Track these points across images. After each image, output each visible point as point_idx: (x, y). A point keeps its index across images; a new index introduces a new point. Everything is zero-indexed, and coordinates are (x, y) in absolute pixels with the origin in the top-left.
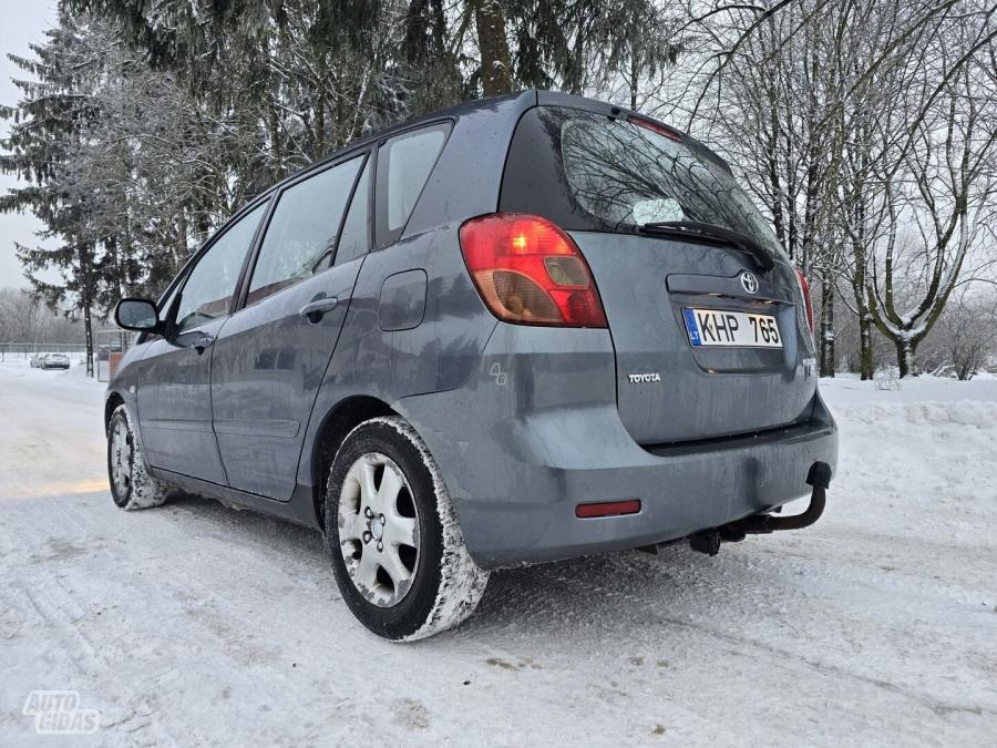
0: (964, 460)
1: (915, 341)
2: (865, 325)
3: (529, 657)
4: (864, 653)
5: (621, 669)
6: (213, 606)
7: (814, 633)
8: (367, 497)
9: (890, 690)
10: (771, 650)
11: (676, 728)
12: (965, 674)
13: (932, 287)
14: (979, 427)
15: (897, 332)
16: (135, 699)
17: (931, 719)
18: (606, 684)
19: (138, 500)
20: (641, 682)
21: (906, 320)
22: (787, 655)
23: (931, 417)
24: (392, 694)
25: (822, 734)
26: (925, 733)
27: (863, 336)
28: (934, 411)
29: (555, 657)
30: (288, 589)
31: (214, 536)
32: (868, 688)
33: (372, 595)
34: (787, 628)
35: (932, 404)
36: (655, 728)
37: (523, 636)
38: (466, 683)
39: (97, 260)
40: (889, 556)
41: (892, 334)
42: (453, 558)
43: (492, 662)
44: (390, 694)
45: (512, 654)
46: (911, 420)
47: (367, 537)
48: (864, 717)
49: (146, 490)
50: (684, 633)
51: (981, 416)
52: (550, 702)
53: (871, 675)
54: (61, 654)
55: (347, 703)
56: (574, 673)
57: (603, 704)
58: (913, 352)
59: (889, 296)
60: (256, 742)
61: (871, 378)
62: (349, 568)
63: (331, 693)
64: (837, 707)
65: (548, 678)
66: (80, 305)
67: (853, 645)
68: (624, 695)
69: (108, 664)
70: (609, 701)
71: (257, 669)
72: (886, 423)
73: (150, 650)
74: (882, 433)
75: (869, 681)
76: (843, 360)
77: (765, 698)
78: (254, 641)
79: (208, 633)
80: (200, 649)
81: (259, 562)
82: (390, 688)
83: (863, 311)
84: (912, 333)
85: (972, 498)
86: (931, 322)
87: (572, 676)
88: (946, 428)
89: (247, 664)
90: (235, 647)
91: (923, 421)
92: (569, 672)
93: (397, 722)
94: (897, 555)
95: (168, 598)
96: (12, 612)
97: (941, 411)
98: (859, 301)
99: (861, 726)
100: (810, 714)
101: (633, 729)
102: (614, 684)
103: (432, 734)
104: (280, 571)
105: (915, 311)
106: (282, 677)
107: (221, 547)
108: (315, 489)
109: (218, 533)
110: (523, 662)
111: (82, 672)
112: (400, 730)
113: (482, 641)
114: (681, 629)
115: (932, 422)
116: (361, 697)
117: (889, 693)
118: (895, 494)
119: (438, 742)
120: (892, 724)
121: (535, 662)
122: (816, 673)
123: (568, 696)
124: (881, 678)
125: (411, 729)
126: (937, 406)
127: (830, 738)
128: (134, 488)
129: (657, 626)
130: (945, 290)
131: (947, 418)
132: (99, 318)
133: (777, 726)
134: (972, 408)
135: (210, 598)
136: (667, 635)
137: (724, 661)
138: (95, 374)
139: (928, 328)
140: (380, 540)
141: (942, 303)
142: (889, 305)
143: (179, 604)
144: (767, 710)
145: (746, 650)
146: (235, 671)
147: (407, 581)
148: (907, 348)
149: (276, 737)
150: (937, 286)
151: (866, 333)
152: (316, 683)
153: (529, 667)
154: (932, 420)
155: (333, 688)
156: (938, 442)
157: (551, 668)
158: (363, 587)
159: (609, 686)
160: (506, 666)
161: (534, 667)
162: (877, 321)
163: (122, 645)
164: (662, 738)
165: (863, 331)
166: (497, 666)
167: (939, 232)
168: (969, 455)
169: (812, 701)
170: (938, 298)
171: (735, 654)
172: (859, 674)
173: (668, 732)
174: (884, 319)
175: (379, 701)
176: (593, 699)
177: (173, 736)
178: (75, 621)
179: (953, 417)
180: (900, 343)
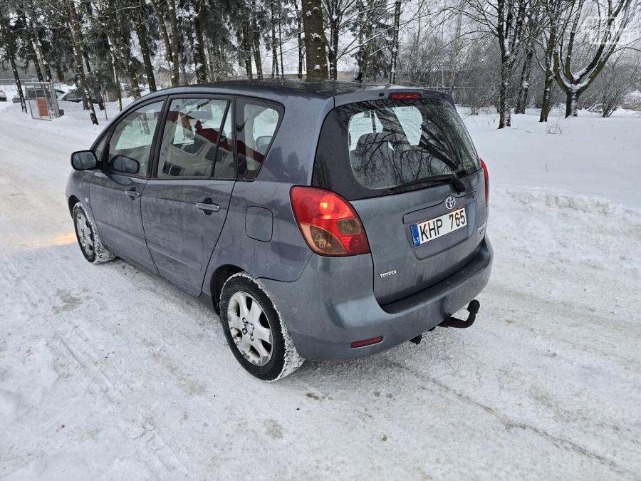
0: (572, 231)
1: (579, 92)
2: (548, 83)
3: (327, 392)
4: (484, 386)
5: (370, 399)
6: (165, 351)
7: (463, 373)
8: (244, 313)
9: (489, 412)
10: (441, 385)
11: (391, 437)
12: (526, 402)
13: (597, 53)
14: (584, 212)
15: (569, 85)
16: (143, 422)
17: (503, 432)
18: (362, 410)
19: (100, 260)
20: (378, 409)
21: (576, 77)
22: (447, 389)
23: (560, 203)
24: (264, 416)
25: (454, 441)
26: (498, 440)
27: (546, 92)
28: (562, 200)
29: (340, 391)
30: (201, 336)
31: (151, 289)
32: (481, 411)
33: (249, 357)
34: (450, 370)
35: (561, 196)
36: (382, 437)
37: (324, 377)
38: (298, 409)
39: (12, 23)
40: (512, 311)
41: (566, 87)
42: (290, 353)
43: (309, 395)
44: (263, 416)
45: (319, 389)
46: (548, 204)
47: (245, 331)
48: (474, 431)
49: (104, 255)
50: (401, 374)
51: (587, 206)
52: (337, 420)
53: (484, 403)
54: (96, 387)
55: (243, 421)
56: (348, 402)
57: (361, 423)
58: (577, 100)
59: (568, 59)
60: (206, 447)
61: (546, 121)
62: (235, 341)
63: (235, 414)
64: (464, 425)
65: (336, 405)
66: (7, 58)
67: (480, 381)
68: (370, 416)
69: (122, 395)
70: (364, 420)
71: (196, 398)
72: (534, 205)
73: (140, 385)
74: (530, 210)
75: (482, 406)
76: (533, 100)
77: (433, 418)
78: (191, 378)
79: (167, 372)
80: (165, 384)
81: (182, 315)
82: (263, 412)
83: (549, 74)
84: (579, 86)
85: (569, 261)
86: (592, 78)
87: (347, 404)
88: (565, 210)
89: (191, 394)
90: (183, 382)
91: (554, 205)
92: (345, 402)
93: (268, 433)
94: (517, 310)
95: (139, 343)
96: (61, 359)
97: (566, 200)
98: (548, 66)
99: (472, 436)
100: (451, 428)
101: (373, 438)
102: (366, 410)
103: (284, 441)
104: (194, 321)
105: (583, 71)
106: (210, 403)
107: (158, 301)
108: (213, 298)
109: (152, 286)
110: (324, 395)
111: (111, 401)
112: (269, 439)
113: (304, 380)
114: (400, 371)
115: (560, 207)
116: (249, 417)
117: (489, 414)
118: (528, 255)
119: (287, 446)
120: (486, 435)
121: (330, 396)
122: (459, 401)
123: (345, 417)
124: (488, 405)
125: (274, 438)
126: (564, 197)
127: (457, 444)
128: (97, 254)
129: (389, 369)
130: (606, 56)
131: (568, 204)
132: (22, 68)
133: (435, 436)
134: (582, 200)
135: (162, 345)
136: (393, 375)
137: (418, 394)
138: (29, 110)
139: (589, 83)
140: (252, 335)
141: (602, 65)
142: (567, 66)
143: (147, 350)
144: (433, 426)
145: (429, 385)
146: (186, 399)
147: (267, 357)
148: (573, 97)
149: (214, 443)
150: (602, 52)
151: (548, 89)
152: (226, 408)
153: (327, 399)
154: (560, 205)
155: (236, 412)
156: (560, 219)
157: (338, 399)
158: (243, 352)
159: (364, 411)
160: (316, 398)
161: (329, 398)
162: (557, 78)
163: (125, 382)
164: (386, 443)
165: (546, 88)
166: (312, 398)
167: (610, 12)
168: (575, 227)
169: (453, 420)
170: (600, 62)
171: (424, 388)
172: (478, 402)
173: (388, 439)
174: (562, 76)
175: (258, 420)
176: (356, 419)
177: (167, 444)
178: (96, 363)
179: (571, 204)
180: (569, 93)
